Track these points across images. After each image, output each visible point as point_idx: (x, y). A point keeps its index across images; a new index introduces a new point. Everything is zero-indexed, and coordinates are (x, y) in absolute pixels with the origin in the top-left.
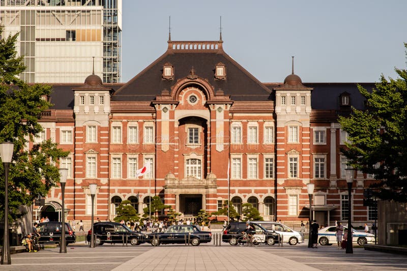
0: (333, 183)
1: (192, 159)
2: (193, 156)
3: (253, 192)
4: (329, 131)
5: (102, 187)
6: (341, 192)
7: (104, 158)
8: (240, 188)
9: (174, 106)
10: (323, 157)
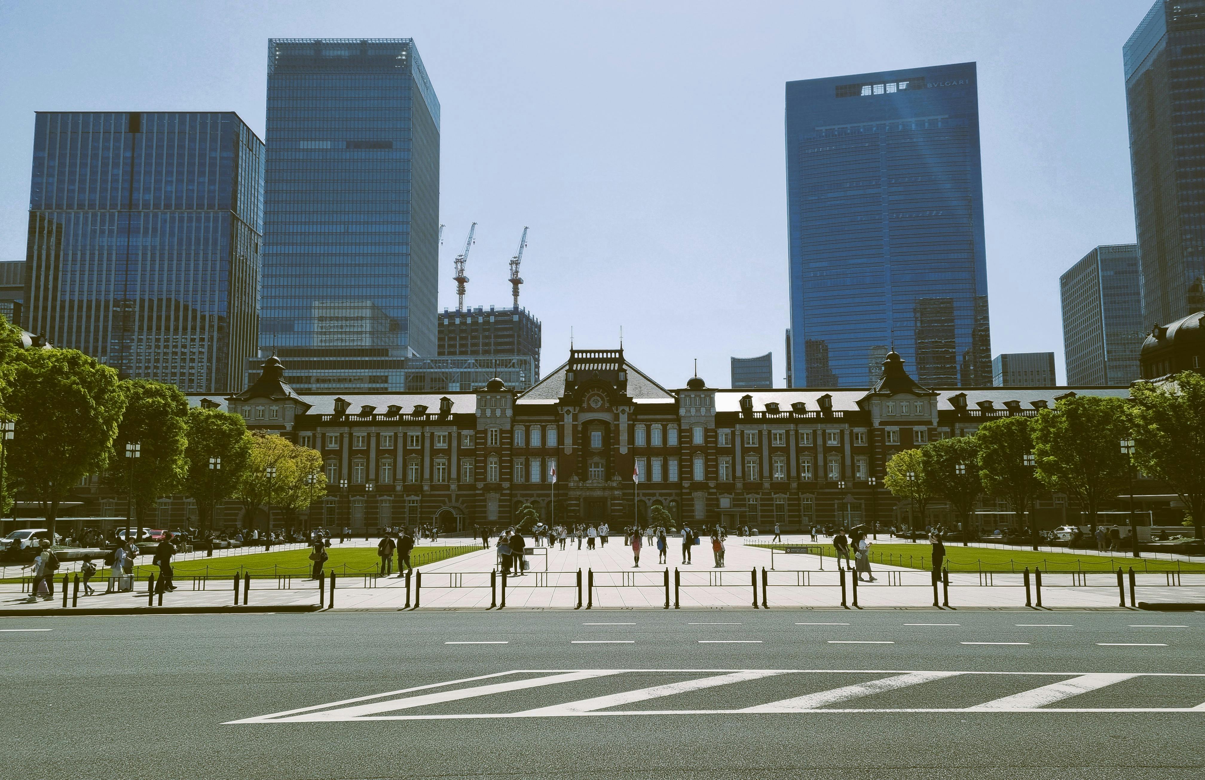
0: (740, 486)
1: (595, 463)
2: (597, 459)
3: (657, 495)
4: (733, 433)
5: (505, 492)
6: (747, 494)
7: (505, 461)
8: (644, 491)
9: (577, 409)
10: (728, 459)
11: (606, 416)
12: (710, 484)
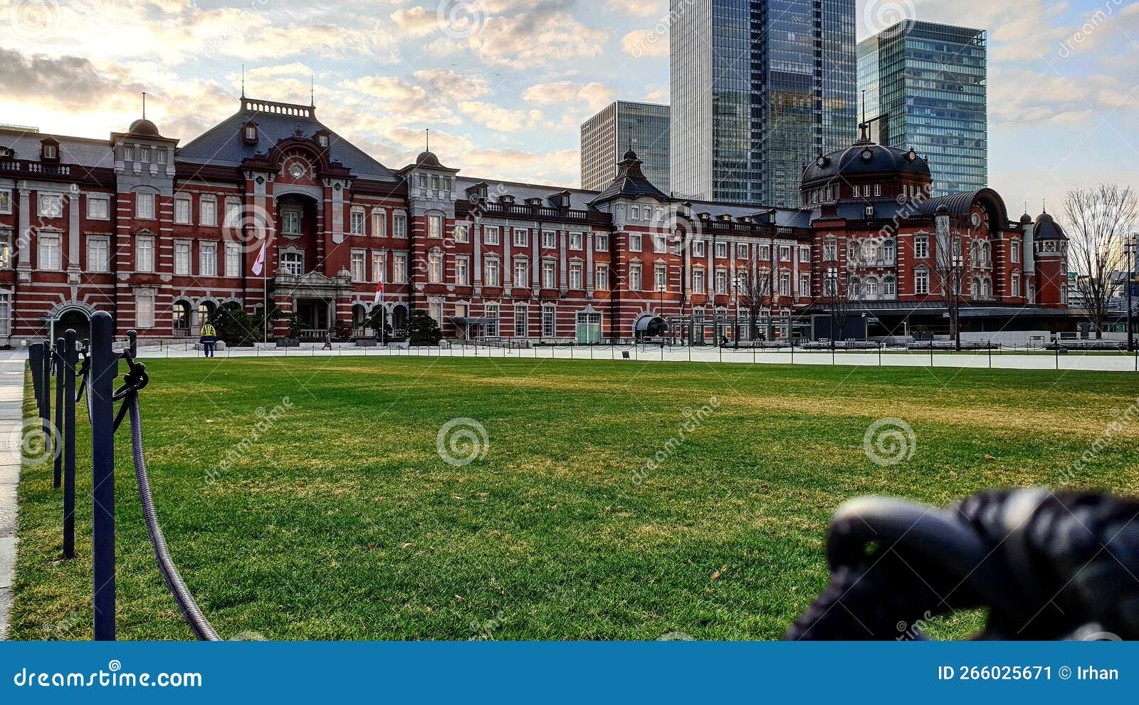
0: (478, 291)
1: (288, 254)
2: (292, 249)
3: (379, 299)
4: (472, 227)
5: (164, 286)
6: (486, 301)
7: (165, 243)
8: (362, 294)
9: (273, 176)
10: (465, 258)
11: (312, 192)
12: (448, 288)
